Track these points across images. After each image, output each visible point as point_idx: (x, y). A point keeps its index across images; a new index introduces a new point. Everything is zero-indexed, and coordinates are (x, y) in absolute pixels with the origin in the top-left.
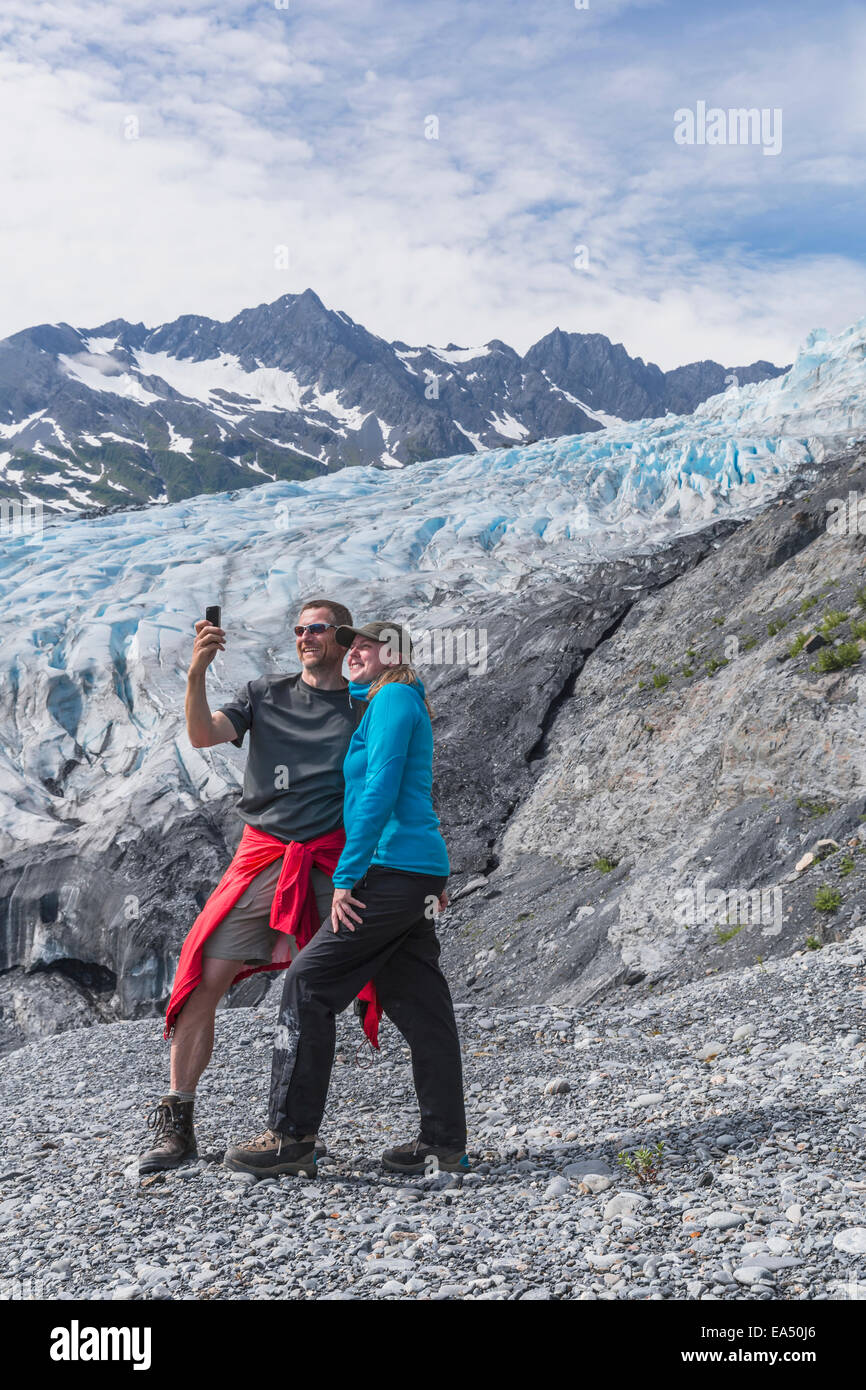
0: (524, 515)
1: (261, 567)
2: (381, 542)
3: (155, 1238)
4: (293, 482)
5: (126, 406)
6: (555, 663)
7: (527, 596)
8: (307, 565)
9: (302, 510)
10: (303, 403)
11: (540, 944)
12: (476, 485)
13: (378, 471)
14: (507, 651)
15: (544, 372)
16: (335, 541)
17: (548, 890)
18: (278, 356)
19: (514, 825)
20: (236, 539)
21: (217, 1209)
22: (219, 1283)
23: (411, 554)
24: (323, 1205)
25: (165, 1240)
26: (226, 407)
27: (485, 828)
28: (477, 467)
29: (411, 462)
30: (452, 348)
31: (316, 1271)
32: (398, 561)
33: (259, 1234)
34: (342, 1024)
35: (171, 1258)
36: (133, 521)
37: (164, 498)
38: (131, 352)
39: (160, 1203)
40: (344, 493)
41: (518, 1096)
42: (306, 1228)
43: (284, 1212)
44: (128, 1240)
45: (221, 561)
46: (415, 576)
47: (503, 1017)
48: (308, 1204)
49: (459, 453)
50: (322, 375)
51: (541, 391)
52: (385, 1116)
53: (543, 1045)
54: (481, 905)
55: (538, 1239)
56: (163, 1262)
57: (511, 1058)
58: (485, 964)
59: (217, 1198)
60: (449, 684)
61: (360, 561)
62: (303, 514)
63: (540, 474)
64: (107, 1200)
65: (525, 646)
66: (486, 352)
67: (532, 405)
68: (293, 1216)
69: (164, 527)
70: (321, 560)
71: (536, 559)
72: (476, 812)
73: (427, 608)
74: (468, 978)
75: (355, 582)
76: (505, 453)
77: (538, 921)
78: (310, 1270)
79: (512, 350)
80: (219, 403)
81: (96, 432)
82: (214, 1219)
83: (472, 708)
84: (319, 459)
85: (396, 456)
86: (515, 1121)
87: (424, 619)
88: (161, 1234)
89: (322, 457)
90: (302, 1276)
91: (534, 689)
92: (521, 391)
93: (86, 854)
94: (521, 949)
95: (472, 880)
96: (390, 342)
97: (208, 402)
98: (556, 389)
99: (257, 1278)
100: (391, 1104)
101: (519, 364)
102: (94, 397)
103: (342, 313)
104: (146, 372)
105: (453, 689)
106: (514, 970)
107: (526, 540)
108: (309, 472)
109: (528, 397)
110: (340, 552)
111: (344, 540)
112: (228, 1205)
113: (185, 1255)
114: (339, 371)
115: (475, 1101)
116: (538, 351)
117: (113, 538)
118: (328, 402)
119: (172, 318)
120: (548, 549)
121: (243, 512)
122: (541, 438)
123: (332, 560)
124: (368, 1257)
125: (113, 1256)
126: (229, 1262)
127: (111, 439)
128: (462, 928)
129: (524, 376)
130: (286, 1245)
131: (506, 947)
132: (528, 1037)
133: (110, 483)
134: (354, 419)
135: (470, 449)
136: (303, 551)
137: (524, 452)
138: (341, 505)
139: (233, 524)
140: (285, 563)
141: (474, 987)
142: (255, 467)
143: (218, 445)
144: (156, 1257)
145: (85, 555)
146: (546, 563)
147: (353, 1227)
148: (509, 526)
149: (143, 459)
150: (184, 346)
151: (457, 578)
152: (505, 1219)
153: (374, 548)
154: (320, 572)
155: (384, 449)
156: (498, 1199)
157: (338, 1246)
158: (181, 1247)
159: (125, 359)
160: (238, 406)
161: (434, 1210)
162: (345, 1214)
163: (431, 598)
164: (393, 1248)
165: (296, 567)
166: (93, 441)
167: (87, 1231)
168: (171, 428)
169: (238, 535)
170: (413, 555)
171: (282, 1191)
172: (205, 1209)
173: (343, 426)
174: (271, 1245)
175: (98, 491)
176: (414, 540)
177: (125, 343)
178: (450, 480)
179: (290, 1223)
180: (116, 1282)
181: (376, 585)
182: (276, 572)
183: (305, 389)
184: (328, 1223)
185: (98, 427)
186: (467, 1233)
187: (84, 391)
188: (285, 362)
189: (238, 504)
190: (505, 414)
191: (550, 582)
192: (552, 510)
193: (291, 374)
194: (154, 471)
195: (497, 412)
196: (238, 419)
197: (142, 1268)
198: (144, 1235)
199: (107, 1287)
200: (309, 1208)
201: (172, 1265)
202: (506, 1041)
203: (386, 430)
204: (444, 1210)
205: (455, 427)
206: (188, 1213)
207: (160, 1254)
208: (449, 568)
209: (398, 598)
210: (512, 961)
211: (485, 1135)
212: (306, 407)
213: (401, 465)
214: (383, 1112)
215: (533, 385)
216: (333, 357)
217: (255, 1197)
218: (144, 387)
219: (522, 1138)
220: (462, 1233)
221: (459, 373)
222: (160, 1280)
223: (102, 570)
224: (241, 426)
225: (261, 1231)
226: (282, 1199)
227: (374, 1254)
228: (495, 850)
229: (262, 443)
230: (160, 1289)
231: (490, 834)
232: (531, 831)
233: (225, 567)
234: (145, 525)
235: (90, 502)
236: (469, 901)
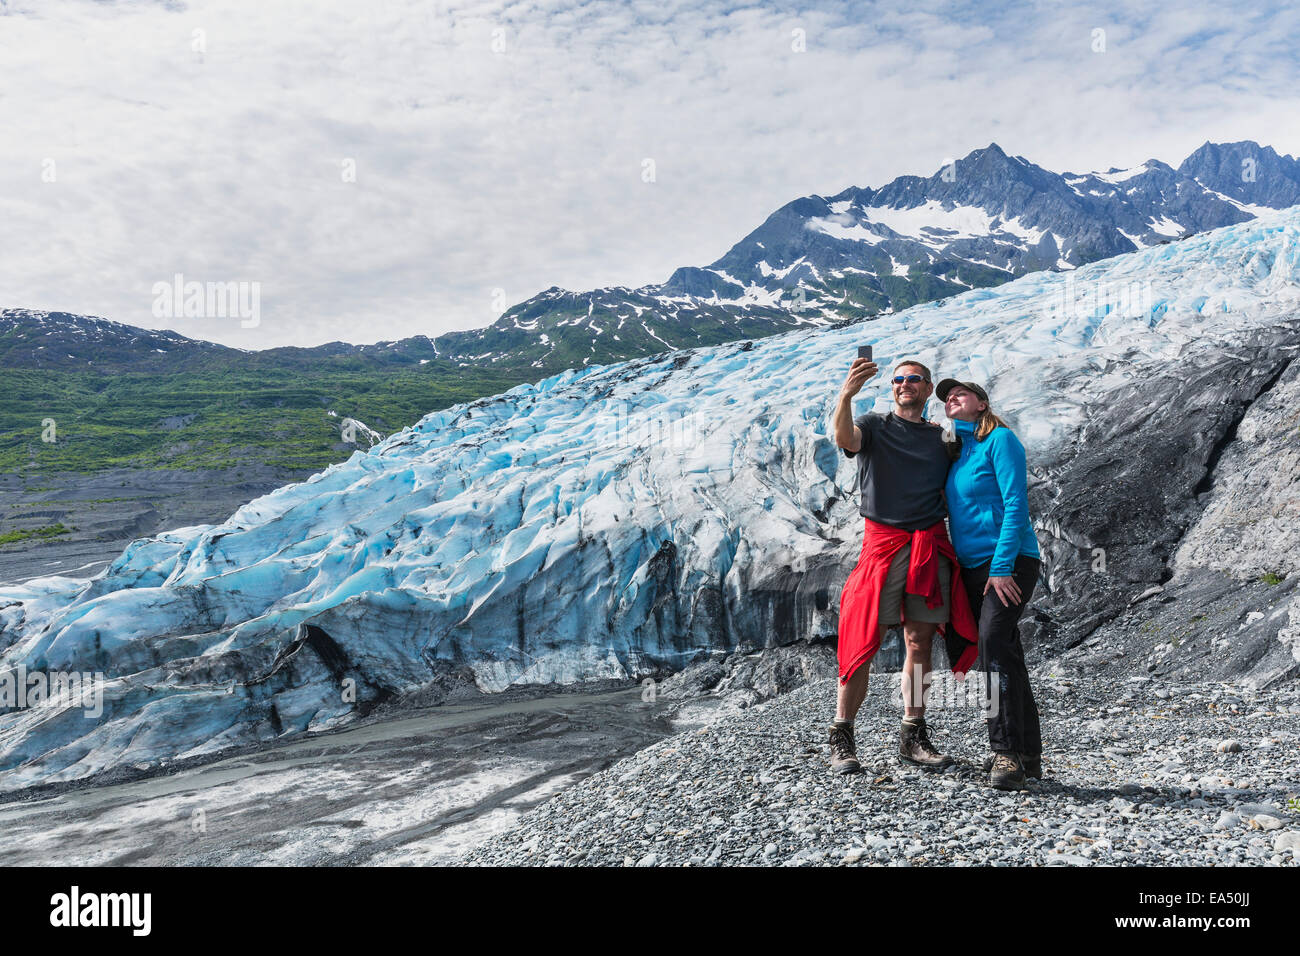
0: (1183, 296)
1: (965, 354)
2: (1060, 327)
3: (881, 818)
4: (986, 289)
5: (860, 247)
6: (1217, 413)
7: (1189, 360)
8: (1000, 349)
9: (994, 309)
10: (991, 229)
11: (1214, 641)
12: (1138, 276)
13: (1054, 273)
14: (1173, 405)
15: (1196, 179)
16: (1022, 329)
17: (1218, 598)
18: (970, 197)
19: (1185, 545)
20: (944, 334)
21: (930, 804)
22: (927, 855)
23: (1084, 335)
24: (1016, 811)
25: (889, 821)
26: (933, 239)
27: (1159, 547)
28: (1139, 262)
29: (1082, 264)
30: (1114, 171)
31: (1006, 856)
32: (1076, 341)
33: (962, 825)
34: (1037, 686)
35: (892, 833)
36: (868, 327)
37: (889, 310)
38: (862, 208)
39: (887, 796)
40: (1028, 293)
41: (1192, 751)
42: (1001, 826)
43: (983, 812)
44: (862, 817)
45: (935, 351)
46: (1088, 351)
47: (1177, 690)
48: (1004, 809)
49: (1123, 253)
50: (1005, 207)
51: (1195, 195)
52: (1074, 757)
53: (1215, 714)
54: (1158, 608)
55: (1207, 857)
56: (886, 836)
57: (1185, 722)
58: (1163, 655)
59: (931, 796)
60: (1122, 435)
61: (1043, 344)
62: (995, 312)
63: (1197, 261)
64: (849, 790)
65: (1188, 401)
66: (1143, 170)
67: (1187, 207)
68: (991, 817)
69: (891, 330)
70: (1011, 345)
71: (1196, 330)
72: (1149, 534)
73: (1101, 376)
74: (1149, 665)
75: (1039, 359)
76: (1164, 248)
77: (1209, 624)
78: (1001, 855)
79: (1167, 166)
80: (928, 237)
81: (840, 269)
82: (927, 811)
83: (1143, 452)
84: (1006, 270)
85: (1069, 261)
86: (1191, 770)
87: (1098, 385)
88: (886, 816)
89: (1009, 268)
90: (993, 859)
91: (1199, 435)
92: (1176, 198)
93: (845, 563)
94: (1197, 645)
95: (1149, 588)
96: (1060, 174)
97: (919, 238)
98: (1209, 191)
99: (957, 855)
100: (1079, 749)
101: (1174, 176)
102: (838, 244)
103: (1020, 158)
104: (873, 221)
105: (1126, 438)
106: (1190, 660)
107: (1186, 316)
108: (998, 280)
109: (1183, 201)
110: (1026, 338)
111: (1029, 329)
112: (939, 802)
113: (903, 833)
114: (1019, 201)
115: (1154, 753)
116: (1191, 163)
117: (854, 341)
118: (1012, 226)
119: (890, 180)
120: (1206, 321)
121: (949, 314)
122: (1196, 232)
123: (1019, 344)
124: (1050, 852)
125: (850, 827)
126: (936, 842)
127: (850, 272)
128: (1143, 625)
129: (1178, 185)
130: (982, 834)
131: (1182, 642)
132: (1202, 707)
133: (851, 303)
134: (1034, 237)
135: (1132, 248)
136: (996, 339)
137: (1181, 245)
138: (1025, 302)
139: (941, 323)
140: (983, 349)
141: (1154, 672)
142: (957, 281)
143: (927, 268)
144: (881, 831)
145: (835, 354)
146: (1205, 333)
147: (1039, 829)
148: (1170, 307)
149: (873, 283)
150: (900, 199)
151: (1125, 351)
152: (1176, 839)
153: (1054, 333)
154: (1010, 354)
155: (1058, 256)
156: (1171, 824)
157: (1026, 841)
158: (900, 827)
159: (857, 215)
160: (941, 238)
161: (1111, 826)
162: (1034, 819)
163: (1103, 367)
164: (1072, 847)
165: (991, 352)
166: (838, 275)
167: (833, 808)
168: (893, 259)
169: (946, 332)
170: (1087, 335)
171: (982, 798)
172: (920, 803)
173: (1024, 242)
174: (971, 834)
175: (844, 309)
176: (1087, 324)
177: (858, 203)
178: (1115, 275)
179: (987, 821)
180: (850, 845)
181: (1057, 360)
182: (975, 356)
183: (993, 218)
184: (1020, 824)
185: (841, 264)
186: (1140, 845)
187: (829, 240)
188: (976, 200)
189: (944, 308)
190: (1163, 217)
191: (1209, 348)
192: (1209, 289)
193: (981, 208)
194: (882, 291)
195: (1156, 217)
196: (942, 247)
197: (870, 838)
198: (874, 815)
199: (844, 847)
200: (1004, 812)
201: (893, 839)
202: (1180, 709)
203: (1059, 241)
204: (1121, 827)
205: (1119, 233)
206: (907, 804)
207: (885, 829)
208: (1118, 343)
209: (1075, 369)
210: (1188, 653)
211: (1162, 779)
212: (995, 232)
213: (1074, 267)
214: (1072, 754)
215: (1187, 191)
216: (1014, 191)
217: (960, 800)
218: (873, 232)
219: (1197, 783)
220: (1135, 845)
221: (1120, 189)
222: (883, 847)
223: (847, 364)
224: (946, 251)
225: (964, 823)
226: (982, 803)
227: (1055, 850)
228: (1169, 564)
229: (962, 262)
230: (882, 854)
231: (1164, 552)
232: (1200, 550)
233: (936, 356)
234: (877, 330)
235: (838, 317)
236: (1147, 604)
